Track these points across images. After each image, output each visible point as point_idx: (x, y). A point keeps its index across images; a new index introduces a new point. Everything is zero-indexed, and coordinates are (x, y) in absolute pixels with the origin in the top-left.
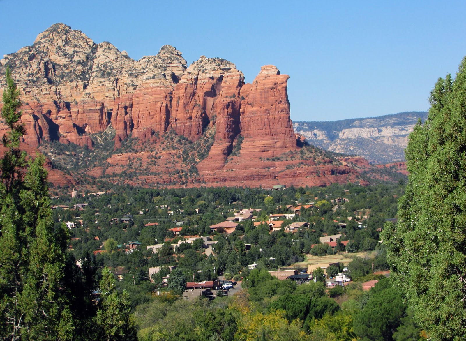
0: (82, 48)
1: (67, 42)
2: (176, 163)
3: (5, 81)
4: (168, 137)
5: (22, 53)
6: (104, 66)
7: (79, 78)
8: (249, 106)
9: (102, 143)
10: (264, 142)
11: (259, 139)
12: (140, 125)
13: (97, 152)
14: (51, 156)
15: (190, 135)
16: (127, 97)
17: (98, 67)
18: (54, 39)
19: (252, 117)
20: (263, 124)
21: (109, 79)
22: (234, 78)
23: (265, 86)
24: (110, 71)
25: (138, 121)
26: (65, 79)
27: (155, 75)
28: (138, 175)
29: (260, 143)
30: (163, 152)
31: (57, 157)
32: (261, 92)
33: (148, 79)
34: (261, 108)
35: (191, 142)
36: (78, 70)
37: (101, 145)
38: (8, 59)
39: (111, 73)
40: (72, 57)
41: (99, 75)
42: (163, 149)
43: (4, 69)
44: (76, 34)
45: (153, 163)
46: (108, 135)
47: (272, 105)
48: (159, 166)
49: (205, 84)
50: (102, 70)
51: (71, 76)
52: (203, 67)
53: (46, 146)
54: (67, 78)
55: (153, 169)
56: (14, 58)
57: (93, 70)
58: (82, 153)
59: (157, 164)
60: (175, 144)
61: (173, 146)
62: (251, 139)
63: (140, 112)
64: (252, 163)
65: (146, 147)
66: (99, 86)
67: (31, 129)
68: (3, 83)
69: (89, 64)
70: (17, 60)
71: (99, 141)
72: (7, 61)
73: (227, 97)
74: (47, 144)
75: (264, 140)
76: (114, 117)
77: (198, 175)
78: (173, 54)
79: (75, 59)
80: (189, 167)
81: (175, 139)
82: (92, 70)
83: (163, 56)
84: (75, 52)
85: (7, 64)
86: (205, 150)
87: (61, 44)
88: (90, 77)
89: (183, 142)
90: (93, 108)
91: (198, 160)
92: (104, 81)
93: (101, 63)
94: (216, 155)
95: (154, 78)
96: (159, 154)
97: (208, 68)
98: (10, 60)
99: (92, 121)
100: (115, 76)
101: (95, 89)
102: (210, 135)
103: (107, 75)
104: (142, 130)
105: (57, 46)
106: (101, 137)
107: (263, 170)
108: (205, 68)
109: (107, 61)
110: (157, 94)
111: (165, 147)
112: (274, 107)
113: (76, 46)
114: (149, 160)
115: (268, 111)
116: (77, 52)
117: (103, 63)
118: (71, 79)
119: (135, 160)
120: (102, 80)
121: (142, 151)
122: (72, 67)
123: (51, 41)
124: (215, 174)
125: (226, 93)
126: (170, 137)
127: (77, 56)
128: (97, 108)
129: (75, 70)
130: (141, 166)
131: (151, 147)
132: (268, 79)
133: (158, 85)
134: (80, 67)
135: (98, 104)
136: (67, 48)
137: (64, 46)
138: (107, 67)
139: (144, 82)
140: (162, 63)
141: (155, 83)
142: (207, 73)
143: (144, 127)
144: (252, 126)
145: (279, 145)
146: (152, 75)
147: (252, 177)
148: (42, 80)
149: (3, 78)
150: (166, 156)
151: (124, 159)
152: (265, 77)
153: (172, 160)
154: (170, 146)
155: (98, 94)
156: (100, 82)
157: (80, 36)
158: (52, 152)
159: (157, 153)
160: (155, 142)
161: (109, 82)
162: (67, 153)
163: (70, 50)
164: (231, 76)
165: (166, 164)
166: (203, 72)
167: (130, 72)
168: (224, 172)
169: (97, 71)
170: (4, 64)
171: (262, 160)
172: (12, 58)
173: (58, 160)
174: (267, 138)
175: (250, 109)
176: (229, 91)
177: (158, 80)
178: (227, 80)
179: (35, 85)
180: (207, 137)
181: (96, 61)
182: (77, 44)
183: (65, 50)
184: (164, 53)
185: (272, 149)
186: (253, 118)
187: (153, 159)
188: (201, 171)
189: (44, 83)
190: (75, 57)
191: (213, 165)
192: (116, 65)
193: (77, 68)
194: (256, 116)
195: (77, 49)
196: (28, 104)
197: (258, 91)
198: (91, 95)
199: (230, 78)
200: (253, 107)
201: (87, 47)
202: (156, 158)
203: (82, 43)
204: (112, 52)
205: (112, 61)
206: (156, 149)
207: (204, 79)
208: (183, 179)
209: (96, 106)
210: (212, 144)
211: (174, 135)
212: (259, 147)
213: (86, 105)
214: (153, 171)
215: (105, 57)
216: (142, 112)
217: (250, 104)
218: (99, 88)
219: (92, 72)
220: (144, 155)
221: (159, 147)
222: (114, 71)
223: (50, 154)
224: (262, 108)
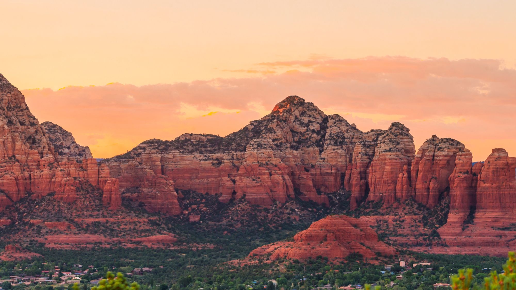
0: (315, 118)
1: (303, 114)
2: (418, 227)
3: (256, 145)
4: (409, 203)
5: (265, 120)
6: (336, 136)
7: (315, 145)
8: (481, 182)
9: (337, 202)
10: (495, 214)
11: (491, 211)
12: (376, 190)
13: (334, 210)
14: (297, 212)
15: (427, 203)
16: (361, 165)
17: (330, 136)
18: (291, 109)
19: (484, 191)
20: (494, 198)
21: (342, 148)
22: (467, 156)
23: (497, 166)
24: (342, 140)
25: (375, 186)
26: (302, 145)
27: (390, 149)
28: (388, 236)
29: (491, 214)
30: (406, 217)
31: (302, 213)
32: (493, 171)
33: (384, 151)
34: (492, 184)
35: (428, 209)
36: (313, 137)
37: (337, 204)
38: (254, 125)
39: (343, 142)
40: (307, 125)
41: (332, 143)
42: (406, 214)
43: (251, 133)
44: (310, 106)
45: (398, 225)
46: (342, 195)
47: (503, 183)
48: (404, 228)
49: (440, 160)
50: (334, 139)
51: (307, 142)
52: (438, 146)
53: (293, 203)
54: (304, 144)
55: (400, 231)
56: (259, 124)
57: (326, 138)
58: (321, 210)
59: (402, 227)
60: (415, 210)
61: (413, 212)
62: (483, 210)
63: (377, 179)
64: (486, 231)
65: (390, 211)
66: (333, 153)
67: (280, 187)
68: (254, 147)
69: (322, 132)
70: (262, 126)
71: (335, 200)
72: (253, 126)
73: (461, 173)
74: (292, 201)
75: (495, 212)
76: (347, 180)
77: (440, 239)
78: (404, 131)
79: (310, 128)
80: (430, 231)
81: (415, 205)
82: (324, 137)
83: (396, 132)
84: (310, 121)
85: (253, 129)
86: (442, 217)
87: (298, 115)
88: (323, 144)
89: (422, 208)
90: (329, 171)
91: (437, 226)
92: (337, 149)
93: (333, 132)
94: (454, 223)
95: (390, 150)
96: (403, 218)
97: (444, 146)
98: (255, 126)
99: (328, 182)
100: (347, 145)
101: (329, 155)
102: (445, 204)
103: (339, 144)
104: (378, 194)
105: (294, 115)
106: (336, 197)
107: (496, 239)
108: (440, 146)
109: (339, 131)
110: (394, 165)
111: (407, 212)
112: (504, 184)
113: (310, 116)
114: (395, 223)
115: (499, 187)
116: (311, 122)
117: (335, 133)
118: (308, 145)
119: (382, 222)
120: (336, 148)
121: (387, 215)
122: (308, 134)
123: (289, 111)
124: (455, 239)
125: (460, 170)
126: (410, 204)
127: (312, 125)
128: (332, 172)
129: (310, 137)
130: (388, 227)
131: (395, 212)
132: (499, 160)
133: (394, 157)
134: (315, 135)
135: (333, 168)
136: (303, 118)
137: (300, 116)
138: (339, 137)
139: (381, 154)
140: (395, 138)
141: (392, 156)
142: (442, 151)
143: (380, 192)
144: (483, 199)
145: (507, 217)
146: (388, 149)
147: (488, 244)
148: (285, 145)
149: (253, 142)
150: (409, 221)
151: (372, 221)
152: (497, 158)
153: (414, 224)
154: (411, 211)
155: (331, 159)
156: (334, 150)
157: (313, 108)
158: (298, 209)
159: (400, 217)
160: (397, 208)
161: (342, 150)
162: (310, 209)
163: (306, 120)
164: (464, 155)
165: (409, 228)
166: (438, 150)
167: (363, 143)
168: (463, 238)
169: (330, 139)
170: (251, 129)
171: (494, 229)
172: (257, 124)
173: (303, 215)
174: (497, 210)
175: (483, 185)
176: (463, 168)
177: (394, 153)
178: (461, 158)
179: (279, 150)
180: (442, 206)
181: (328, 131)
182: (311, 115)
183: (301, 119)
184: (396, 129)
185: (502, 220)
186: (485, 193)
187: (398, 222)
188: (442, 235)
189: (287, 148)
190: (310, 126)
191: (453, 231)
192: (346, 135)
193: (312, 136)
194: (488, 191)
195: (311, 119)
196: (276, 166)
197: (491, 170)
198: (326, 160)
199: (463, 156)
200: (485, 183)
201: (320, 118)
202: (400, 221)
203: (315, 114)
204: (343, 124)
205: (343, 132)
206: (400, 214)
207: (440, 156)
208: (428, 242)
209: (332, 170)
210: (448, 212)
211: (413, 202)
212: (491, 218)
213: (323, 169)
214: (400, 233)
215: (336, 127)
216: (378, 179)
217: (483, 181)
218: (333, 154)
219: (325, 140)
220: (390, 218)
221: (401, 212)
222: (346, 141)
223: (296, 210)
224: (494, 185)
